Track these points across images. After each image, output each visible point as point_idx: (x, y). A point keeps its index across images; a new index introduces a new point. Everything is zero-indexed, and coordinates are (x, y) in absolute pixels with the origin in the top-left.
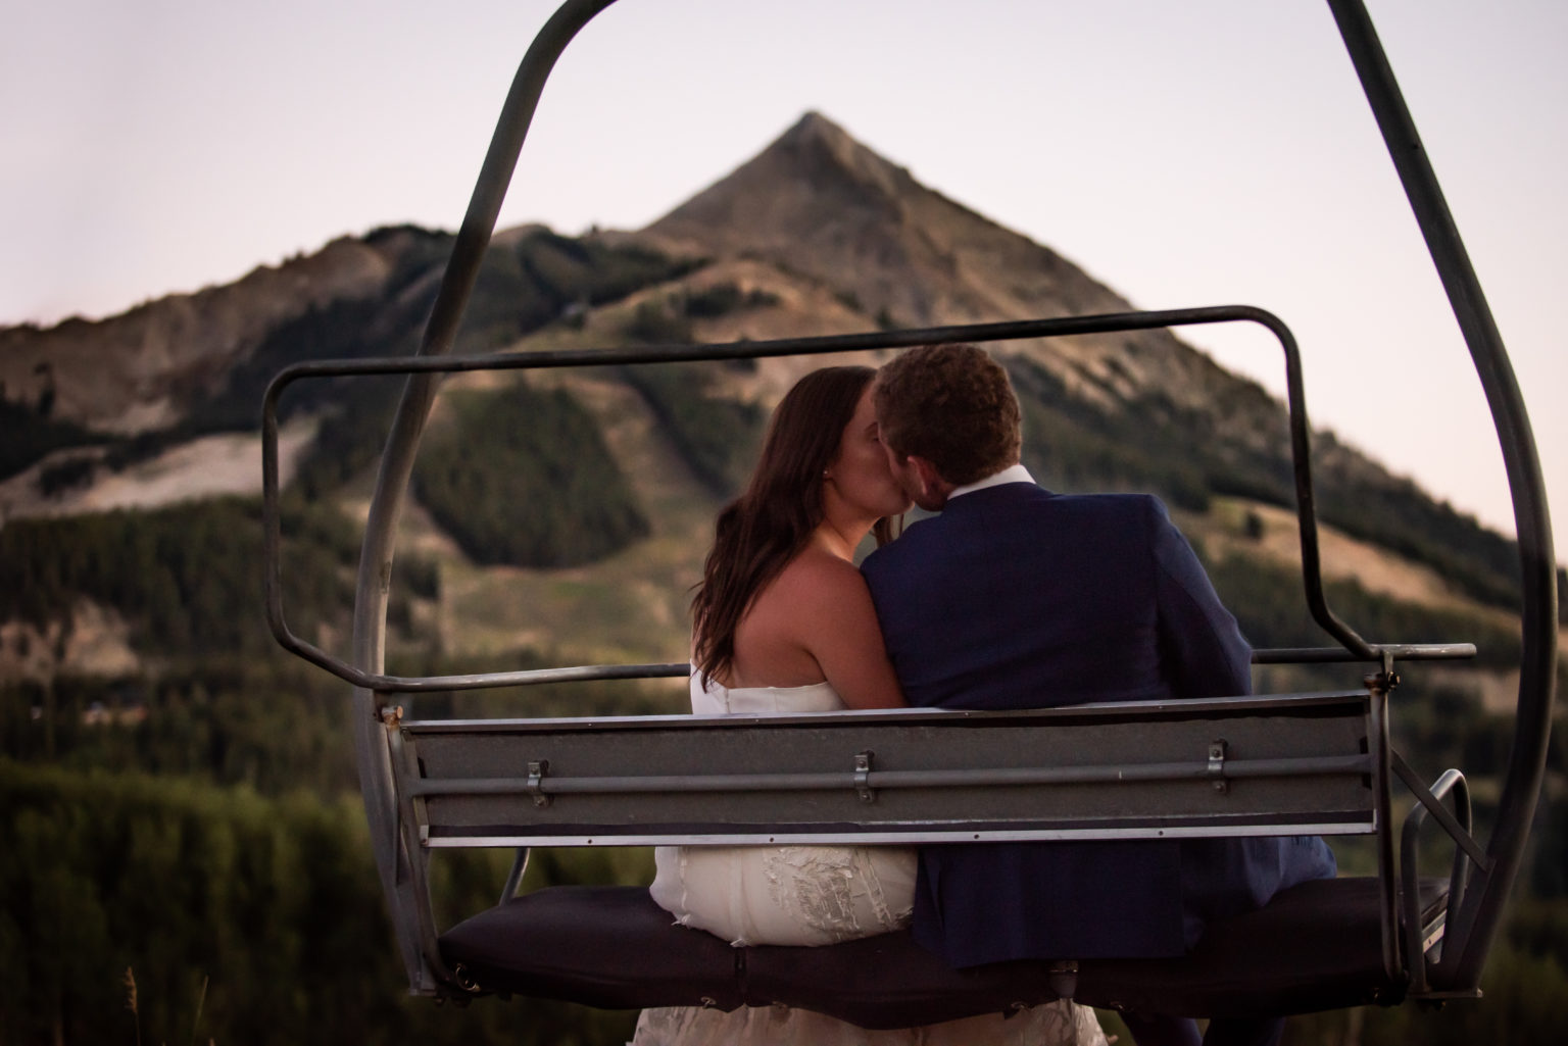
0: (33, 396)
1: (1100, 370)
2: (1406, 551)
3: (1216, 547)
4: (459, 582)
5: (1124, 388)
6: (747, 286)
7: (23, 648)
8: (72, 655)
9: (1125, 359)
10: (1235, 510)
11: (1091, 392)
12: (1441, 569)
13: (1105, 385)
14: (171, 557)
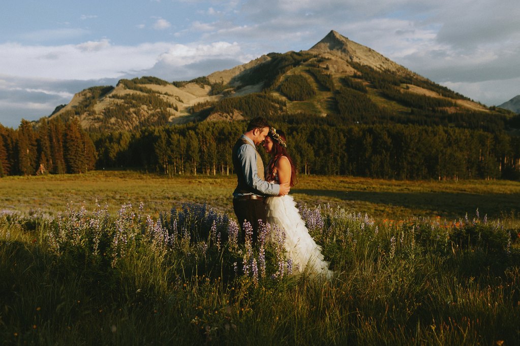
0: (221, 82)
1: (379, 67)
2: (432, 90)
3: (402, 91)
4: (289, 104)
5: (383, 69)
6: (327, 57)
7: (226, 117)
8: (234, 117)
9: (382, 64)
10: (404, 85)
11: (378, 70)
12: (437, 92)
13: (380, 69)
14: (247, 103)
